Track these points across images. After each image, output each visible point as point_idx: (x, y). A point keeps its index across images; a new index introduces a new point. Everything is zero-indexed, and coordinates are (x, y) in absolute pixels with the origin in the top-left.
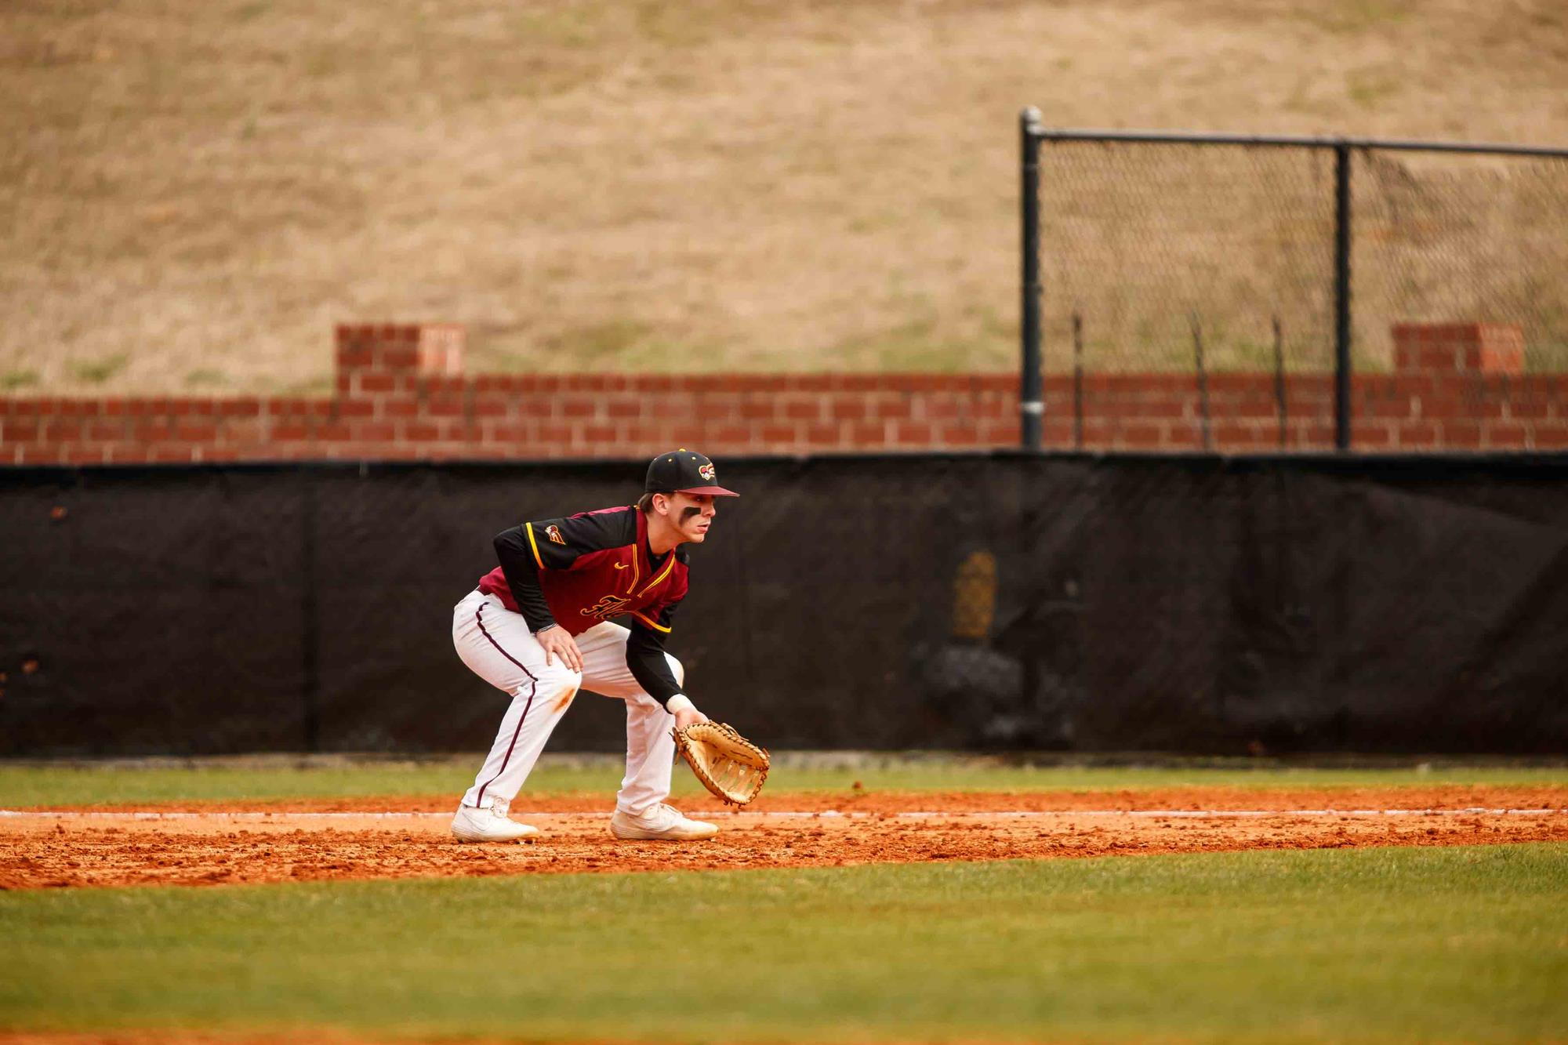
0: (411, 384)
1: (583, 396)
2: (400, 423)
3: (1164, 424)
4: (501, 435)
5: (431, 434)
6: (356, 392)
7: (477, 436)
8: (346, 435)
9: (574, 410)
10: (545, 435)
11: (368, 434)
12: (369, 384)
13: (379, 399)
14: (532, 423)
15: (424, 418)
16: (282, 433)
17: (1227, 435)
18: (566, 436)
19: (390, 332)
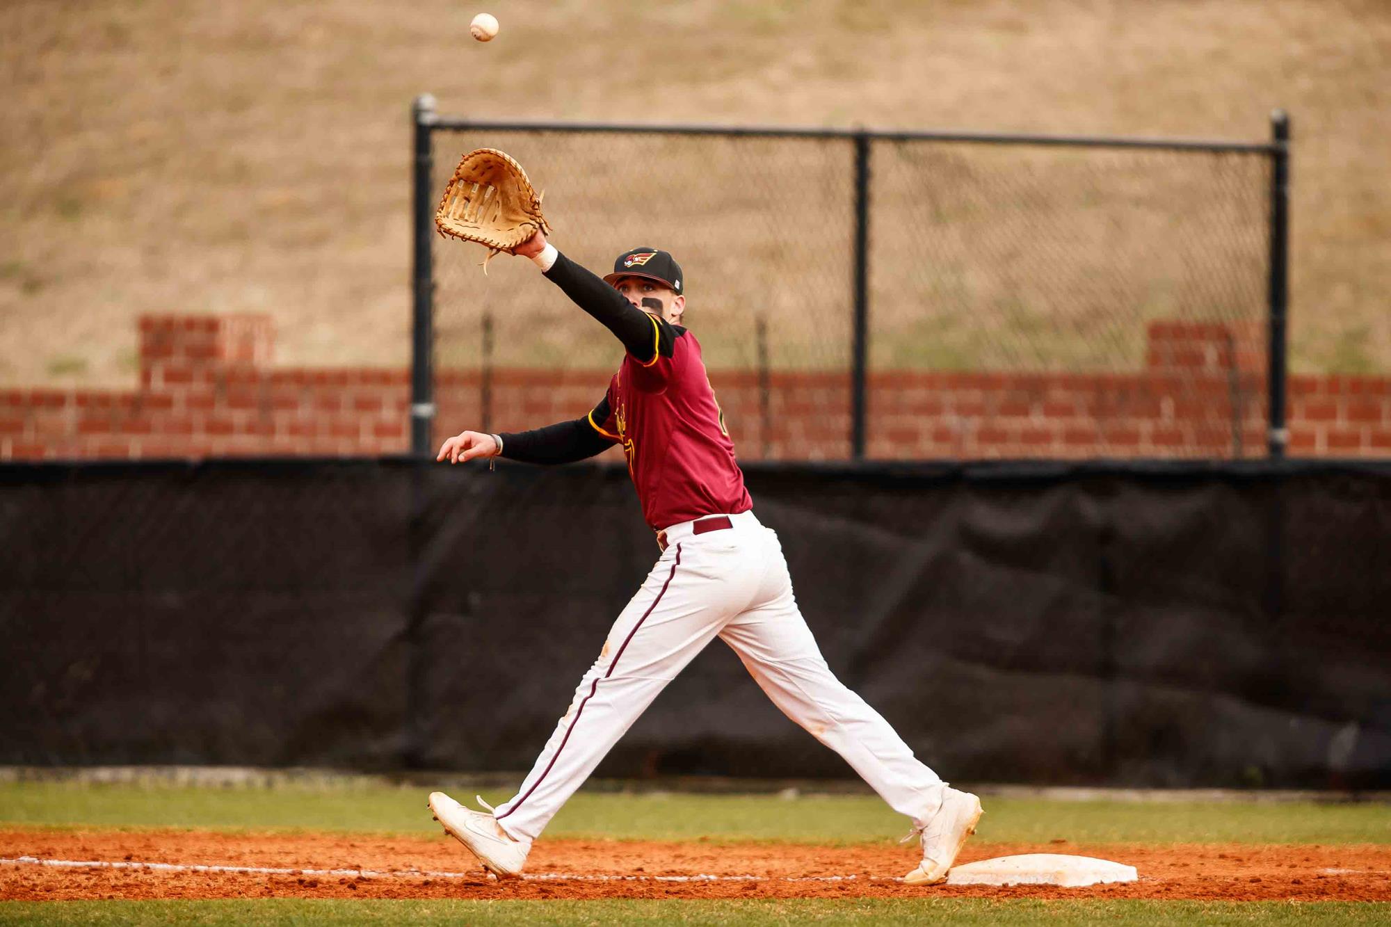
0: (210, 377)
1: (372, 391)
2: (199, 417)
3: (924, 424)
4: (294, 430)
5: (226, 428)
6: (158, 385)
7: (270, 430)
8: (146, 429)
9: (365, 405)
10: (336, 430)
11: (170, 428)
12: (171, 377)
13: (179, 392)
14: (324, 418)
15: (222, 412)
16: (87, 426)
17: (988, 436)
18: (355, 432)
19: (190, 324)
